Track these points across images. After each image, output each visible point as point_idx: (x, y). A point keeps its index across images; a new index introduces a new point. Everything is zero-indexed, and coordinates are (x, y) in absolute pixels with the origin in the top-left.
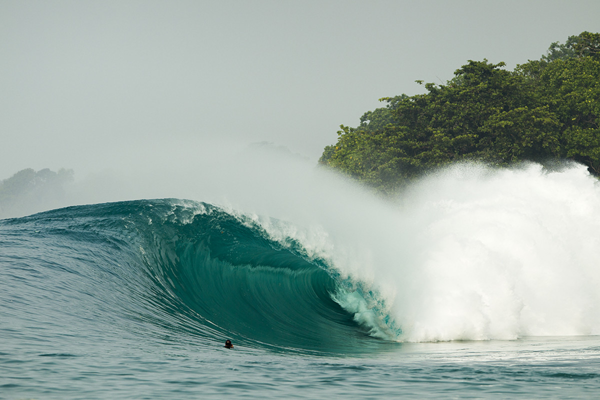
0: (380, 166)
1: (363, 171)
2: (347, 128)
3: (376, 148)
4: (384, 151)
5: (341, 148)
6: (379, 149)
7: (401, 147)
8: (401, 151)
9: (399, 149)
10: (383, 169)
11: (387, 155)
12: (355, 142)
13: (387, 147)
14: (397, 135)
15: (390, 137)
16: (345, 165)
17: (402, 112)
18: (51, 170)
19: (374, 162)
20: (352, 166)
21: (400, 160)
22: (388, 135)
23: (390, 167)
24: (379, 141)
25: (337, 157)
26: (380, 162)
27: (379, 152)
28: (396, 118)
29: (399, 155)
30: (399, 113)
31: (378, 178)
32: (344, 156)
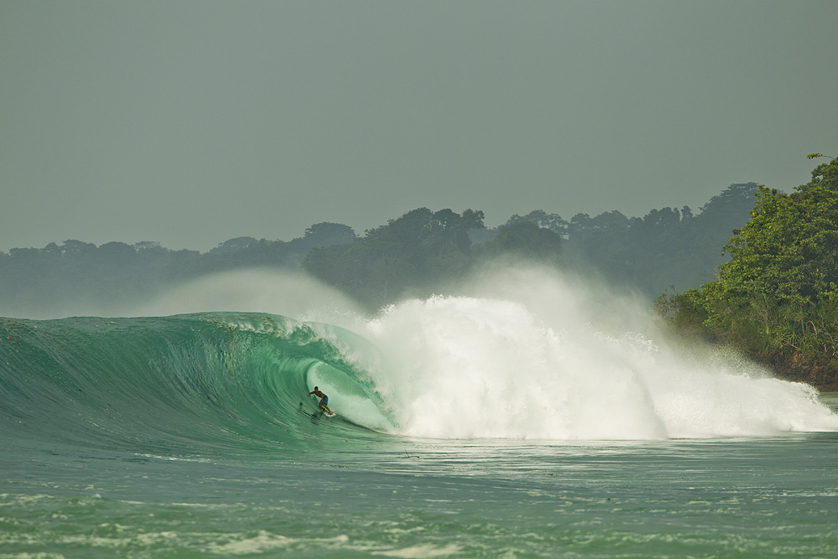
0: (803, 240)
1: (782, 245)
2: (767, 189)
3: (800, 217)
4: (809, 221)
5: (758, 214)
6: (804, 218)
7: (831, 218)
8: (831, 222)
9: (828, 220)
10: (808, 244)
11: (813, 226)
12: (776, 207)
13: (814, 216)
14: (827, 202)
15: (818, 204)
16: (763, 236)
17: (834, 174)
18: (453, 211)
19: (797, 234)
20: (771, 239)
21: (829, 234)
22: (816, 201)
23: (815, 242)
24: (805, 208)
25: (753, 225)
26: (804, 235)
27: (803, 222)
28: (827, 180)
29: (828, 227)
30: (830, 174)
31: (799, 254)
32: (761, 224)
